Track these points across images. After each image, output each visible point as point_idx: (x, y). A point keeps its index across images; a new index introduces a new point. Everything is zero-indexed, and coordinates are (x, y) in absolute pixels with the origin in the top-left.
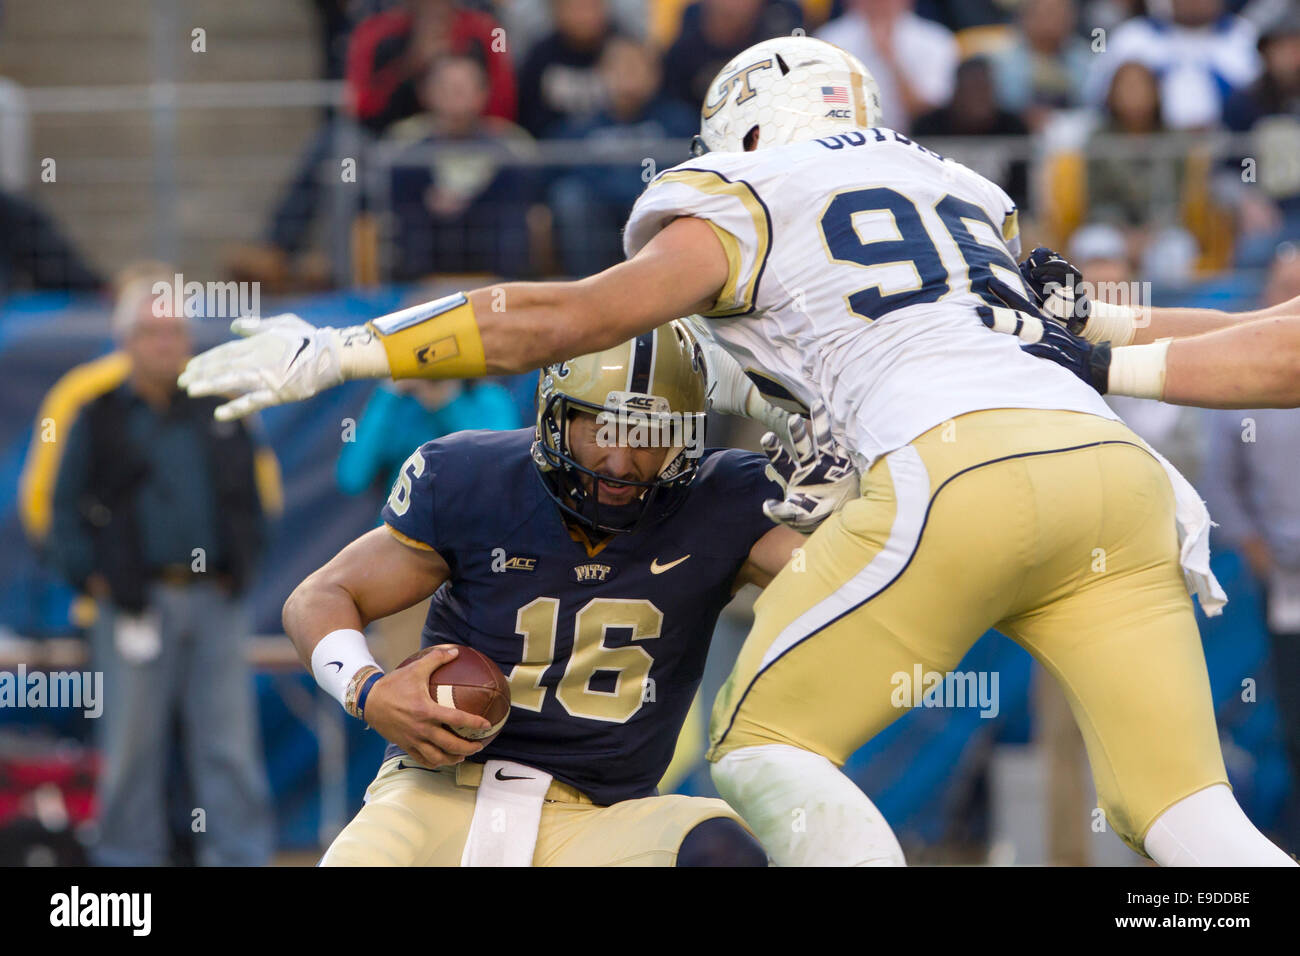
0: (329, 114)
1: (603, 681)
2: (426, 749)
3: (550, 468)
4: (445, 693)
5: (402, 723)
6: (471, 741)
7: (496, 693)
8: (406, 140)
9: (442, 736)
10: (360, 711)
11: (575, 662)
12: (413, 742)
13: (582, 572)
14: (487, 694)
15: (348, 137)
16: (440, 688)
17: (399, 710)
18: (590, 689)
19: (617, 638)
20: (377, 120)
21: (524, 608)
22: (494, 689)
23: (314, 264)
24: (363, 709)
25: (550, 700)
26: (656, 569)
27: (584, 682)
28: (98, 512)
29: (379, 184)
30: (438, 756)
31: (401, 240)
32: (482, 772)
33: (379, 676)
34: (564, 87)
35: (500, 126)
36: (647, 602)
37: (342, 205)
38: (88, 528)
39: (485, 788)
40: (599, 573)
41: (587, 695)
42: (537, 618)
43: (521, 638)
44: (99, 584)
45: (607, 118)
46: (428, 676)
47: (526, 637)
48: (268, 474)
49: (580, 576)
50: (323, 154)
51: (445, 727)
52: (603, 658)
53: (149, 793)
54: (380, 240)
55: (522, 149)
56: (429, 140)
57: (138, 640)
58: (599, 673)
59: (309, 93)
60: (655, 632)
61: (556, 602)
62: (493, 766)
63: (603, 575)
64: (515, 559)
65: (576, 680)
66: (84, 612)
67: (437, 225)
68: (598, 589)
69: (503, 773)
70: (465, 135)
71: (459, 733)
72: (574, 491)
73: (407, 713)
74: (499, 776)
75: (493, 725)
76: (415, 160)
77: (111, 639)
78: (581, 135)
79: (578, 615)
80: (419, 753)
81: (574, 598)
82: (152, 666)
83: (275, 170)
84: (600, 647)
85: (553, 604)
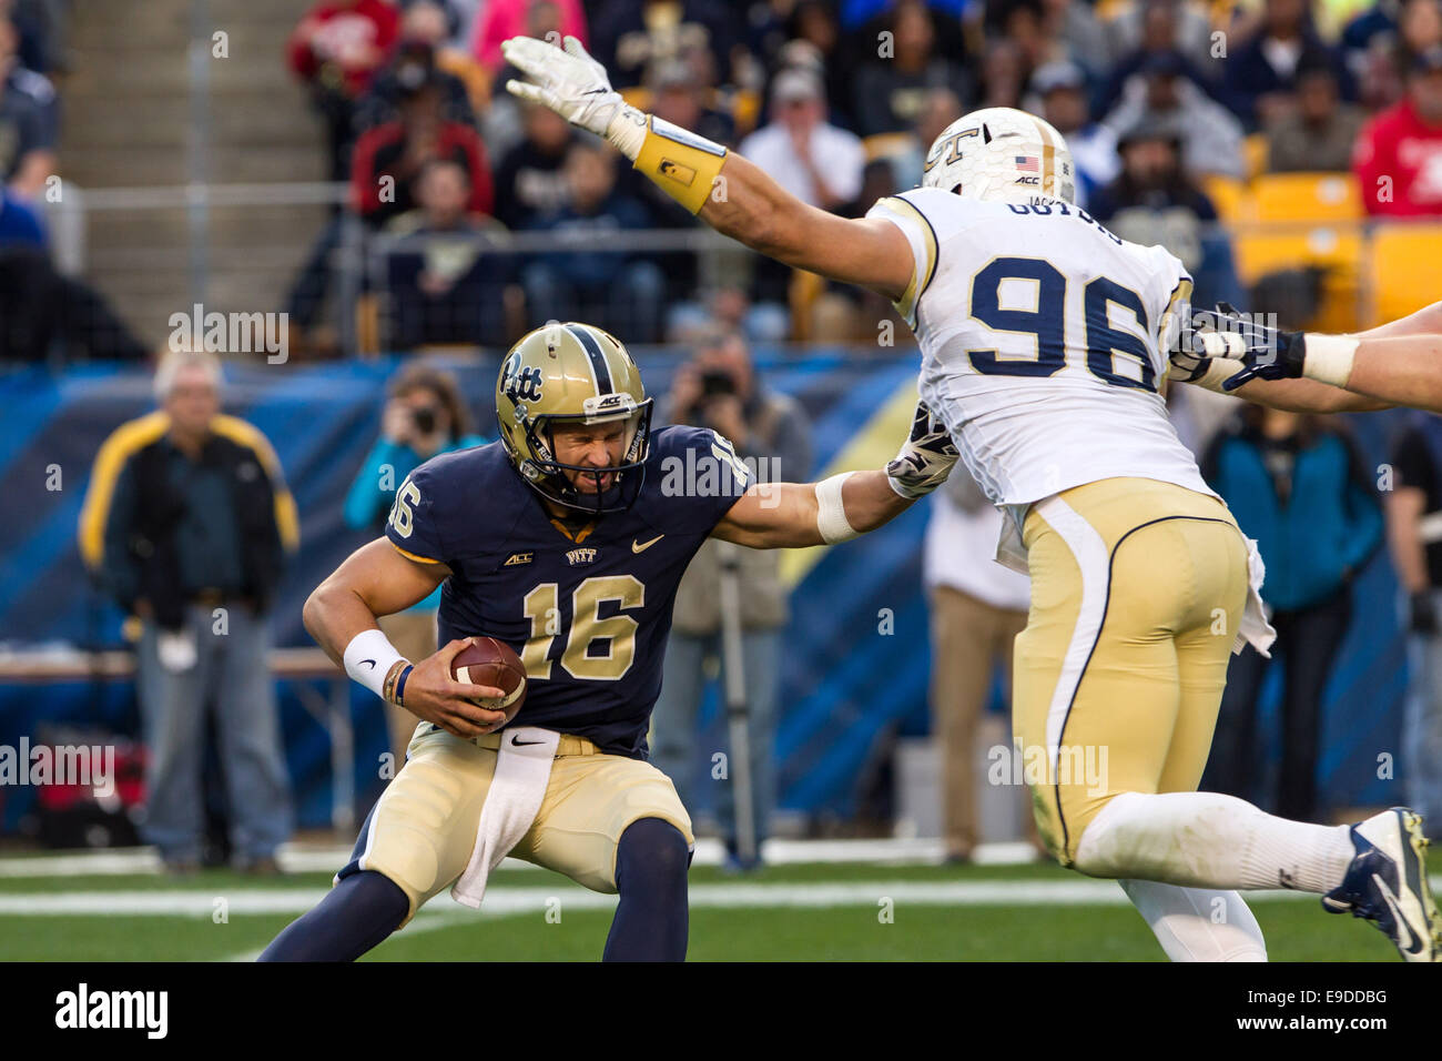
0: (336, 210)
1: (599, 647)
2: (456, 721)
3: (543, 477)
4: (463, 673)
5: (432, 704)
6: (493, 710)
7: (503, 666)
8: (401, 233)
9: (466, 708)
10: (399, 699)
11: (575, 633)
12: (444, 716)
13: (573, 557)
14: (495, 668)
15: (353, 232)
16: (459, 670)
17: (429, 692)
18: (589, 655)
19: (609, 609)
20: (377, 216)
21: (530, 594)
22: (501, 663)
23: (325, 336)
24: (402, 697)
25: (557, 668)
26: (636, 548)
27: (582, 650)
28: (143, 546)
29: (377, 268)
30: (467, 726)
31: (397, 315)
32: (500, 740)
33: (409, 669)
34: (534, 186)
35: (479, 219)
36: (631, 577)
37: (347, 285)
38: (134, 558)
39: (503, 754)
40: (587, 556)
41: (587, 661)
42: (541, 602)
43: (530, 620)
44: (143, 606)
45: (571, 212)
46: (450, 662)
47: (533, 619)
48: (286, 511)
49: (572, 560)
50: (331, 243)
51: (468, 700)
52: (596, 628)
53: (187, 782)
54: (380, 315)
55: (499, 239)
56: (421, 232)
57: (178, 653)
58: (595, 641)
59: (318, 192)
60: (639, 602)
61: (556, 586)
62: (509, 734)
63: (590, 558)
64: (514, 557)
65: (577, 649)
66: (133, 629)
67: (427, 302)
68: (591, 571)
69: (519, 740)
70: (451, 227)
71: (480, 704)
72: (564, 491)
73: (434, 693)
74: (515, 742)
75: (507, 694)
76: (411, 247)
77: (155, 652)
78: (548, 226)
79: (575, 593)
80: (451, 725)
81: (569, 580)
82: (188, 674)
83: (291, 257)
84: (594, 619)
85: (553, 588)
